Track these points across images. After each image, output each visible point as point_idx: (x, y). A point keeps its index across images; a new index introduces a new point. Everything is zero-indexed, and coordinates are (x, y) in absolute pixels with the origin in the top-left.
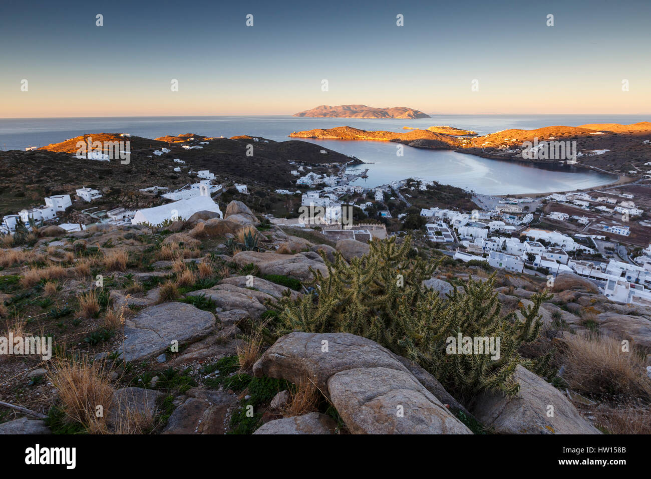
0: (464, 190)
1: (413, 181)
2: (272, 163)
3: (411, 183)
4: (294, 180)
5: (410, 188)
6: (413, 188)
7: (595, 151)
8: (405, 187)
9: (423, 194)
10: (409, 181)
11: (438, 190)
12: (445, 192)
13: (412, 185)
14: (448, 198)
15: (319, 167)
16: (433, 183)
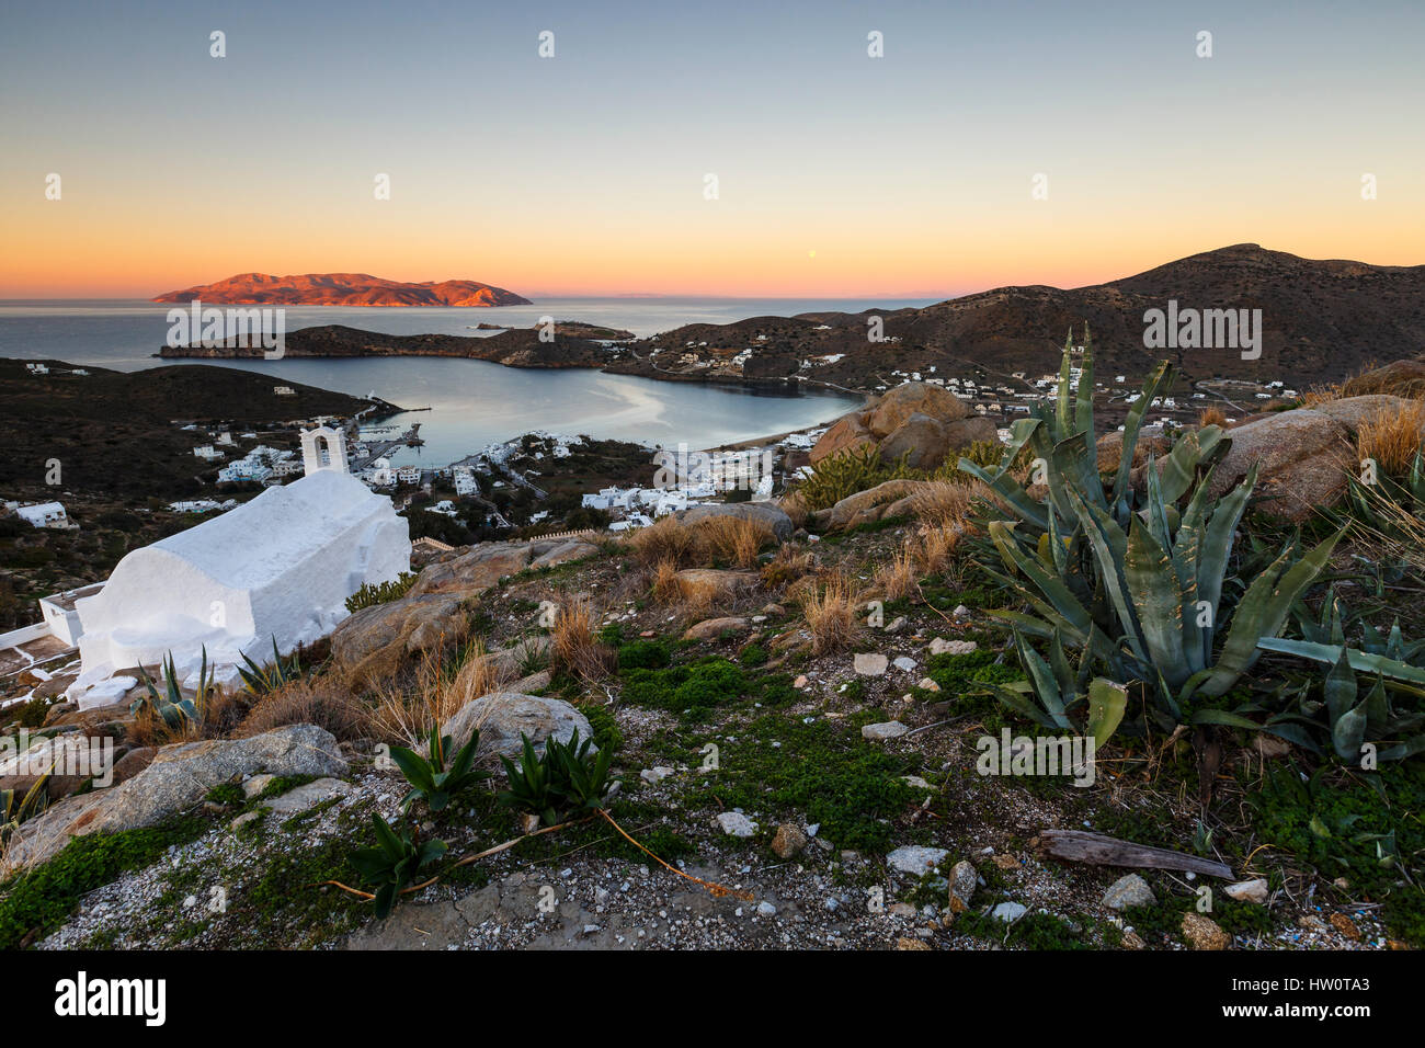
0: (643, 448)
1: (535, 439)
2: (121, 432)
3: (533, 445)
4: (208, 472)
5: (533, 455)
6: (539, 455)
7: (827, 357)
8: (520, 456)
9: (563, 464)
10: (528, 439)
11: (594, 452)
12: (608, 455)
13: (537, 449)
14: (617, 467)
15: (278, 431)
16: (580, 440)
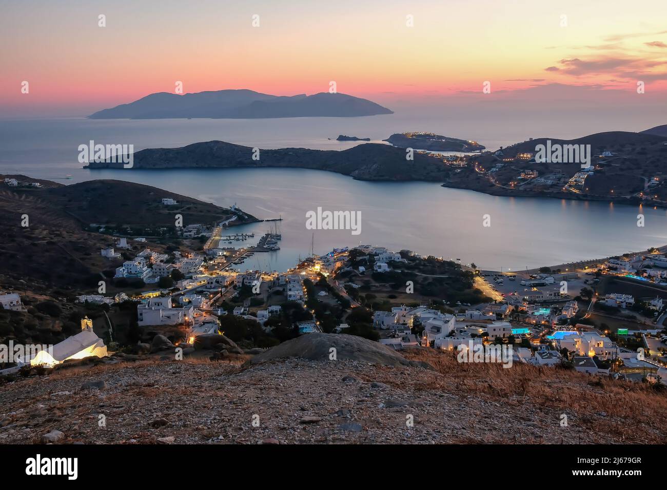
0: (459, 266)
1: (361, 253)
5: (357, 269)
6: (362, 269)
8: (346, 269)
9: (382, 279)
10: (354, 253)
13: (362, 263)
16: (399, 255)
